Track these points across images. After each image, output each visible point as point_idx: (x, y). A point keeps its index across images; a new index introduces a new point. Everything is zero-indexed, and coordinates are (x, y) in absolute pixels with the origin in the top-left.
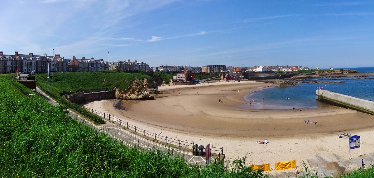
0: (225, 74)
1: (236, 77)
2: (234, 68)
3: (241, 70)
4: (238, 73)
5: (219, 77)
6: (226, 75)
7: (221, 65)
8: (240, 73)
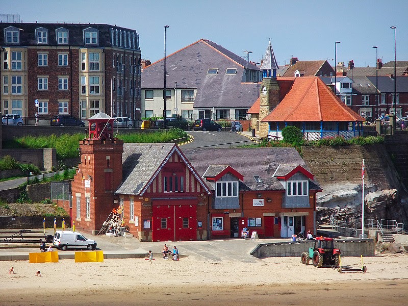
0: (129, 148)
1: (274, 197)
2: (252, 73)
3: (356, 100)
4: (313, 136)
5: (41, 192)
6: (134, 160)
7: (75, 31)
8: (340, 146)
